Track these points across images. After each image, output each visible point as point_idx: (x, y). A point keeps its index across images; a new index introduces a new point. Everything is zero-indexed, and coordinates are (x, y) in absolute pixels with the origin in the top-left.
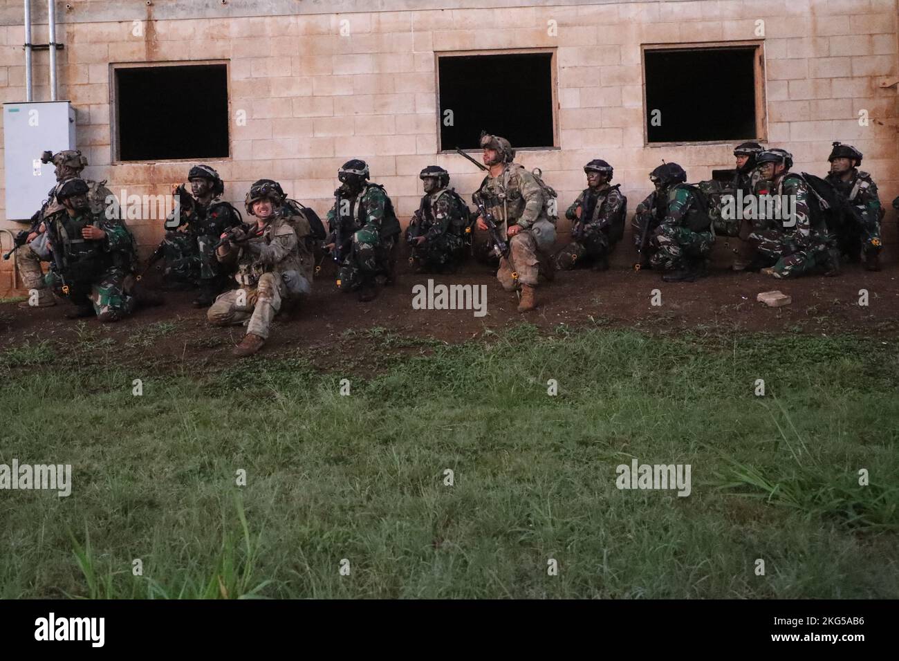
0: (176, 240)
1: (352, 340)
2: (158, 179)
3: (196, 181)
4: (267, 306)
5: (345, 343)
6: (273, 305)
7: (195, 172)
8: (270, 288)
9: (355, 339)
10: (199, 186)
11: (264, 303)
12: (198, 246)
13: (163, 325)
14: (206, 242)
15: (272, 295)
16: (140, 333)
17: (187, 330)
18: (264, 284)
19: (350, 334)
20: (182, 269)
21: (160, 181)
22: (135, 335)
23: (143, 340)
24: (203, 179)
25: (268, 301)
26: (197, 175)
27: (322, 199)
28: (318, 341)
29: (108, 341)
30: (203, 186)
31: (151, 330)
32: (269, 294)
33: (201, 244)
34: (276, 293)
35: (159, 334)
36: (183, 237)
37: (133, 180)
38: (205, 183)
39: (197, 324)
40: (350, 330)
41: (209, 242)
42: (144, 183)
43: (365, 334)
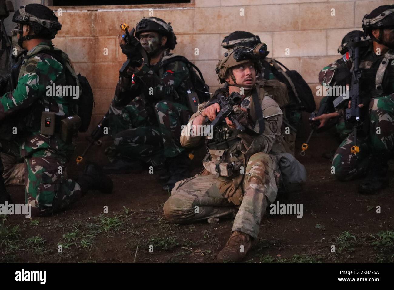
0: (126, 109)
1: (351, 247)
2: (100, 31)
3: (147, 36)
4: (261, 195)
5: (342, 251)
6: (268, 195)
7: (144, 26)
8: (266, 173)
9: (356, 246)
10: (150, 43)
11: (257, 191)
12: (156, 117)
13: (106, 220)
14: (166, 112)
15: (267, 182)
16: (77, 230)
17: (136, 227)
18: (259, 166)
19: (348, 239)
20: (136, 143)
21: (103, 33)
22: (70, 231)
23: (80, 239)
24: (154, 34)
25: (262, 189)
26: (148, 28)
27: (310, 57)
28: (305, 246)
29: (37, 239)
30: (154, 42)
31: (91, 225)
32: (264, 181)
33: (161, 115)
34: (273, 181)
35: (100, 231)
36: (134, 105)
37: (69, 31)
38: (157, 39)
39: (149, 218)
40: (347, 234)
41: (170, 112)
42: (83, 35)
43: (368, 239)
